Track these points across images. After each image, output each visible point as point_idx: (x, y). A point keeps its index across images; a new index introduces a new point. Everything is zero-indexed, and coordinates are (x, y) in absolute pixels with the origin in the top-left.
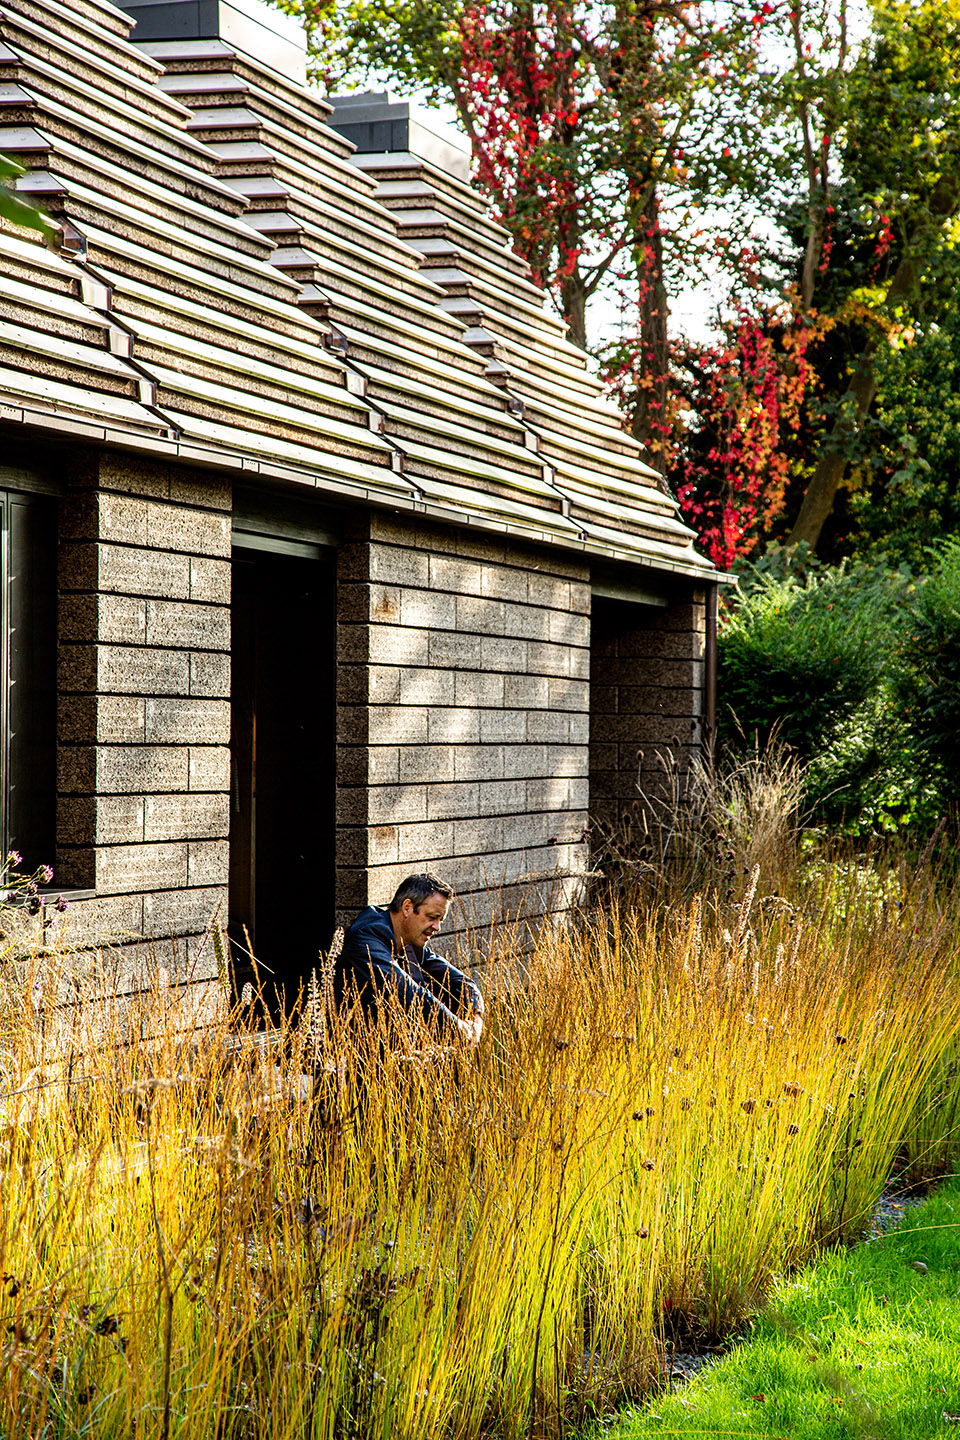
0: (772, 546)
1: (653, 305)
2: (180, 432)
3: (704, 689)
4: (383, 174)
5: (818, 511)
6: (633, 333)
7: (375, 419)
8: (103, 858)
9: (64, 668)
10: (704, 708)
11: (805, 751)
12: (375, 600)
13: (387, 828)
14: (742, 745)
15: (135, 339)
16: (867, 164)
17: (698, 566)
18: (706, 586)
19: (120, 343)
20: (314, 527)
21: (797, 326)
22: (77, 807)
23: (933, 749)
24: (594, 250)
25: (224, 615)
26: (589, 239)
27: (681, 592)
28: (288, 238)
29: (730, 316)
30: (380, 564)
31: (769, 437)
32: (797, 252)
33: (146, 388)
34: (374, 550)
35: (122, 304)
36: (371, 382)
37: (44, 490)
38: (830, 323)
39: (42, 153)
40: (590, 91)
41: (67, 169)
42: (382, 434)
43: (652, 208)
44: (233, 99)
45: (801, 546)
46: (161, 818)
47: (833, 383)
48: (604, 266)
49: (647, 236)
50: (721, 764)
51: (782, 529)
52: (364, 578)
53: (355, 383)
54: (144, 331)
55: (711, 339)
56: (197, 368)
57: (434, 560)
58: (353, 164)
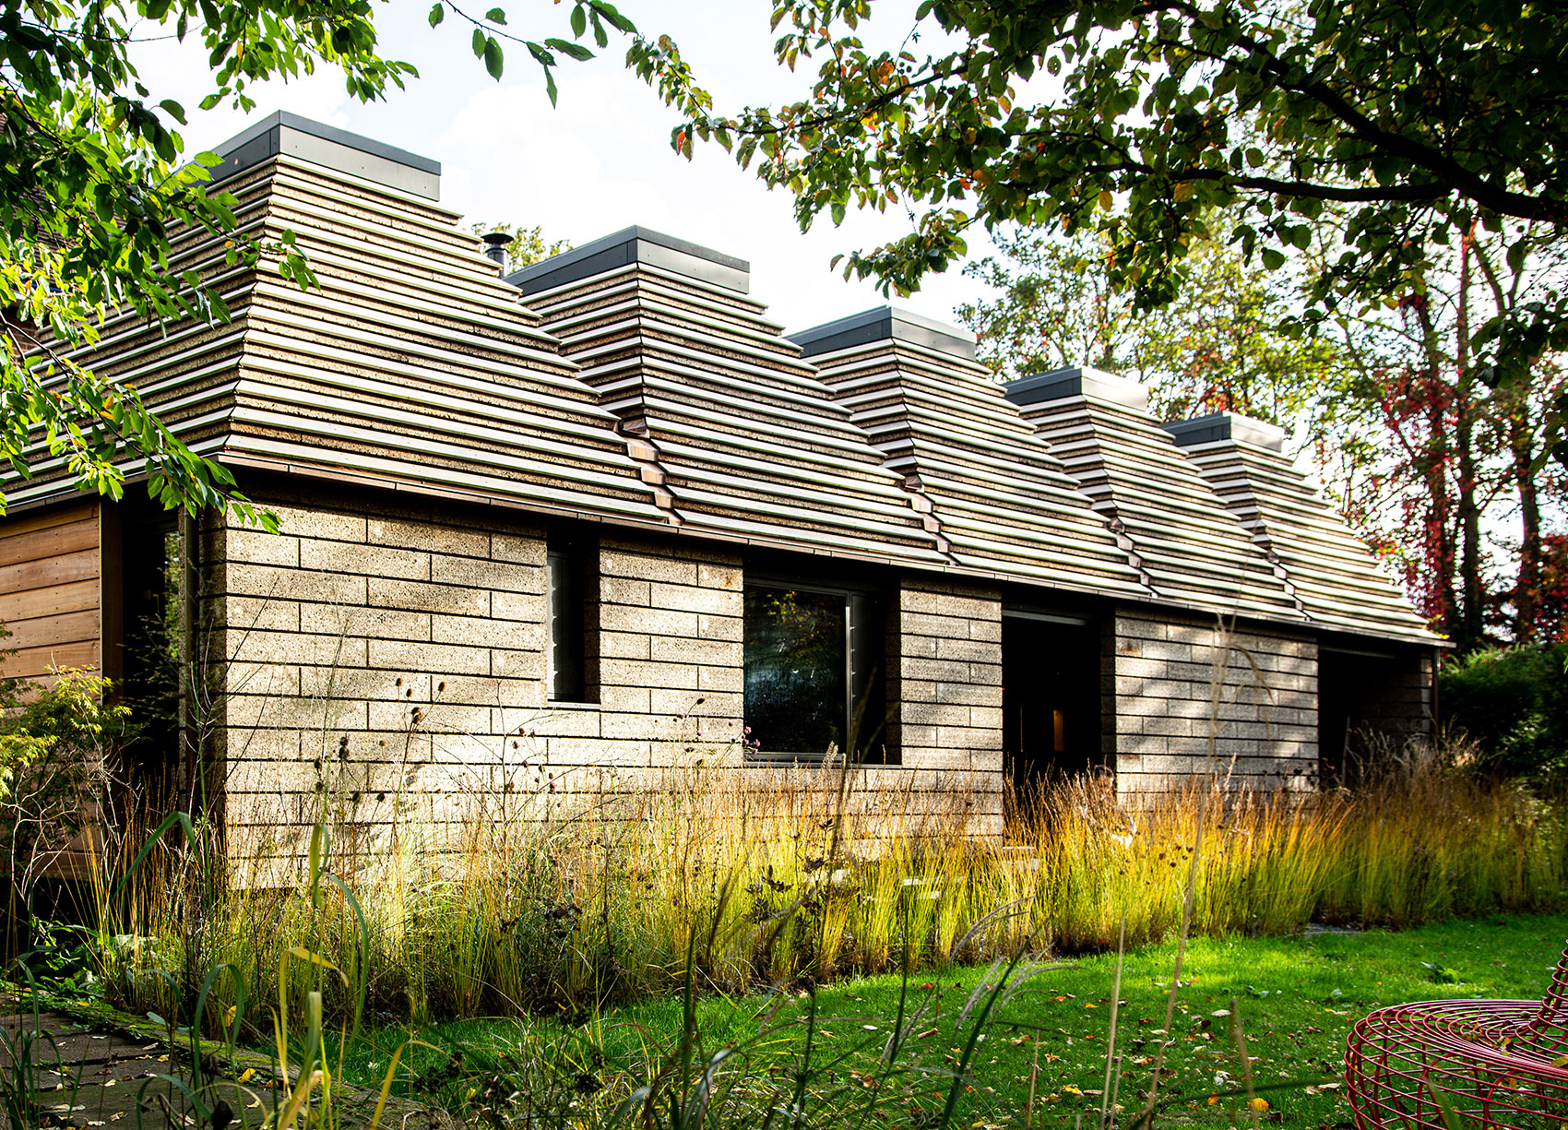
2: (959, 563)
3: (1432, 703)
4: (1207, 452)
7: (1133, 560)
8: (907, 752)
9: (888, 668)
10: (1431, 713)
12: (1120, 645)
13: (1133, 756)
19: (933, 526)
22: (894, 729)
25: (998, 648)
28: (1101, 481)
30: (1124, 628)
33: (944, 544)
34: (1118, 621)
35: (941, 509)
36: (1138, 544)
39: (911, 449)
42: (1139, 567)
44: (1082, 421)
46: (950, 737)
52: (1114, 635)
53: (1125, 544)
54: (953, 520)
57: (1170, 627)
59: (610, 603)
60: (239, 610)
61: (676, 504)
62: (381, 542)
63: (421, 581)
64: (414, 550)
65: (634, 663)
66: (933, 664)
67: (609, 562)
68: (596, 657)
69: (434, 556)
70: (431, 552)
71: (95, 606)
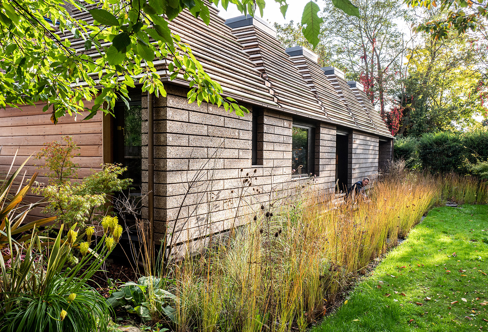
0: (398, 134)
1: (383, 107)
2: (330, 120)
3: (392, 152)
4: (354, 90)
5: (403, 131)
6: (380, 110)
7: (353, 118)
8: (320, 173)
9: (316, 149)
10: (392, 154)
11: (405, 160)
12: (353, 141)
13: (354, 169)
14: (398, 159)
15: (325, 108)
16: (408, 90)
17: (392, 136)
18: (393, 139)
19: (323, 109)
20: (346, 131)
21: (401, 109)
22: (317, 166)
23: (421, 159)
24: (375, 101)
25: (335, 142)
26: (375, 99)
27: (389, 139)
28: (343, 97)
29: (392, 108)
30: (354, 136)
31: (397, 122)
32: (400, 100)
33: (326, 114)
34: (353, 134)
35: (323, 104)
36: (353, 114)
37: (314, 127)
38: (405, 108)
39: (314, 86)
40: (375, 82)
41: (317, 88)
42: (354, 120)
43: (382, 95)
44: (336, 81)
45: (402, 134)
46: (328, 168)
47: (404, 115)
48: (376, 102)
49: (381, 98)
50: (395, 161)
51: (399, 132)
52: (352, 138)
53: (351, 114)
54: (326, 107)
55: (390, 111)
56: (332, 112)
57: (361, 136)
58: (351, 89)
59: (266, 133)
60: (171, 139)
61: (279, 101)
62: (211, 113)
63: (222, 127)
64: (220, 116)
65: (271, 152)
66: (325, 148)
67: (266, 120)
68: (262, 150)
69: (226, 118)
70: (224, 116)
71: (99, 132)
